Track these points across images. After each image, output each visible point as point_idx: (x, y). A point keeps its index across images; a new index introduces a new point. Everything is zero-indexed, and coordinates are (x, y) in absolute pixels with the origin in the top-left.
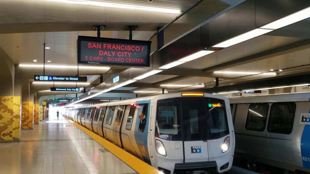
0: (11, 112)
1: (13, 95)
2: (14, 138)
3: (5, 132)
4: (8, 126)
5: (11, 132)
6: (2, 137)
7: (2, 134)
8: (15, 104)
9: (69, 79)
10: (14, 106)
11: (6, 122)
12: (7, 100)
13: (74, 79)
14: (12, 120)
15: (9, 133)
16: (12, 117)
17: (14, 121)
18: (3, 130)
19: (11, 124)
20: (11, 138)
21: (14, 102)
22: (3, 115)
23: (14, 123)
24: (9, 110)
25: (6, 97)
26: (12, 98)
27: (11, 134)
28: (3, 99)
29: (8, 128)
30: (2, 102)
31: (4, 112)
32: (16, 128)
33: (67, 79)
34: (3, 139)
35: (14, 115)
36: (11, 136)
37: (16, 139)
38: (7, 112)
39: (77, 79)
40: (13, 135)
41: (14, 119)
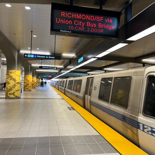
0: (14, 80)
1: (16, 70)
2: (16, 96)
3: (11, 92)
4: (13, 89)
5: (14, 93)
6: (8, 95)
7: (9, 93)
8: (17, 75)
9: (48, 57)
10: (17, 77)
11: (11, 86)
12: (12, 72)
13: (52, 58)
14: (15, 85)
15: (13, 93)
16: (15, 83)
17: (16, 86)
18: (9, 91)
19: (14, 88)
20: (15, 96)
21: (17, 74)
22: (10, 81)
23: (16, 87)
24: (13, 79)
25: (12, 71)
26: (15, 71)
27: (14, 94)
28: (10, 72)
29: (12, 90)
30: (9, 74)
31: (10, 80)
32: (17, 90)
33: (47, 57)
34: (9, 97)
35: (16, 82)
36: (14, 95)
37: (17, 97)
38: (12, 80)
39: (54, 58)
40: (16, 94)
41: (16, 84)
